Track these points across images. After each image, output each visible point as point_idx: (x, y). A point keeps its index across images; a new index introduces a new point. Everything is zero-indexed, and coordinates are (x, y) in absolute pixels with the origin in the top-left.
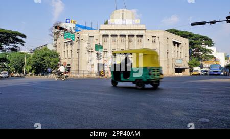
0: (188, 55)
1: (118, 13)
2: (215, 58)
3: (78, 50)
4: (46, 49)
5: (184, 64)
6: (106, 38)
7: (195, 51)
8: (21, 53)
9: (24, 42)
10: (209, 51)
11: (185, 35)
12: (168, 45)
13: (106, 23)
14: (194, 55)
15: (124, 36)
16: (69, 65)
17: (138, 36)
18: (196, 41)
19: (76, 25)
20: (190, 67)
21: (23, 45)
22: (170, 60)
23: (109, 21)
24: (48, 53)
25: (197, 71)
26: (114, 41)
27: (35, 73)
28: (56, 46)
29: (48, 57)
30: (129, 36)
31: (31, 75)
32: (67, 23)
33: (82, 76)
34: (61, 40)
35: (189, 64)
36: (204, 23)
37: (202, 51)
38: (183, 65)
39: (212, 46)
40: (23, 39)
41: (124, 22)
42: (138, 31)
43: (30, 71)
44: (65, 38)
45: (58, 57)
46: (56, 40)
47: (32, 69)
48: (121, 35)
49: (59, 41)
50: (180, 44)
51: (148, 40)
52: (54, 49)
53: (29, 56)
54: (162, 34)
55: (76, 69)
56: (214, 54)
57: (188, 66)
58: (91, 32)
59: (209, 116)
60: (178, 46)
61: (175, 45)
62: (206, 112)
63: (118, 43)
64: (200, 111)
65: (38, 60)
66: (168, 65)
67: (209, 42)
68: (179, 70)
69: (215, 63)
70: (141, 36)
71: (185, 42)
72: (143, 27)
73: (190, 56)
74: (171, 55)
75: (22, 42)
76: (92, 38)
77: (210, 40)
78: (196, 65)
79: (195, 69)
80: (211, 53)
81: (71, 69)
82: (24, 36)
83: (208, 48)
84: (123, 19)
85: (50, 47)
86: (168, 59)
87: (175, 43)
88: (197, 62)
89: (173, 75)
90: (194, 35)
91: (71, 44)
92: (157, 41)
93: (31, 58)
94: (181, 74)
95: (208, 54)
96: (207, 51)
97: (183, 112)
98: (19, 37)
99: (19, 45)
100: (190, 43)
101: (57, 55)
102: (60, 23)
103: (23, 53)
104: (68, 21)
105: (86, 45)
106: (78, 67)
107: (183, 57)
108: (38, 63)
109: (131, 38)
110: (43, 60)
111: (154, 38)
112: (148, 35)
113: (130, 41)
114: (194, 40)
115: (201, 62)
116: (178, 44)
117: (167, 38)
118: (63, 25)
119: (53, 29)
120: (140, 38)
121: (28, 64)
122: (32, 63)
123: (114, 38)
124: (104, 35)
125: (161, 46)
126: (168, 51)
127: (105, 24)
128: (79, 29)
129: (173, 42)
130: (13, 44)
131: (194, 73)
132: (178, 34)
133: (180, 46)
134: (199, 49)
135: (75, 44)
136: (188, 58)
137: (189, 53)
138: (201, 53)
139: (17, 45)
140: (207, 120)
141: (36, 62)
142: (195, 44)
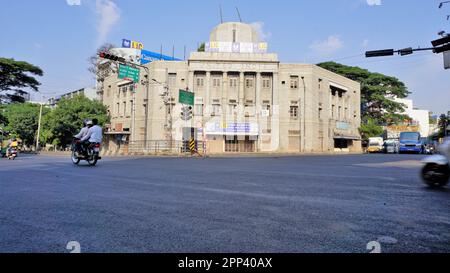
0: (359, 113)
1: (225, 29)
2: (410, 120)
3: (146, 100)
4: (82, 98)
5: (352, 130)
6: (200, 77)
7: (372, 106)
8: (31, 105)
9: (37, 84)
10: (400, 107)
11: (354, 75)
12: (320, 93)
13: (202, 49)
14: (371, 114)
15: (237, 74)
16: (128, 130)
17: (263, 74)
18: (375, 87)
19: (143, 52)
20: (363, 137)
21: (36, 89)
22: (326, 122)
23: (207, 45)
24: (86, 105)
25: (377, 144)
26: (216, 84)
27: (59, 145)
28: (102, 93)
29: (85, 113)
30: (246, 74)
31: (51, 149)
32: (124, 46)
33: (153, 152)
34: (113, 80)
35: (361, 131)
36: (389, 52)
37: (385, 106)
38: (349, 132)
39: (405, 96)
40: (37, 77)
41: (236, 47)
42: (262, 66)
43: (50, 140)
44: (119, 76)
45: (105, 113)
46: (102, 80)
47: (54, 137)
48: (230, 73)
49: (108, 81)
50: (345, 91)
51: (283, 82)
52: (98, 97)
53: (48, 111)
54: (309, 72)
55: (141, 138)
56: (409, 112)
57: (359, 135)
58: (173, 66)
59: (396, 232)
60: (340, 96)
61: (334, 94)
62: (392, 224)
63: (225, 89)
64: (380, 222)
65: (65, 119)
66: (321, 132)
67: (399, 88)
68: (341, 143)
69: (410, 129)
70: (270, 74)
71: (353, 87)
72: (272, 57)
73: (363, 114)
74: (327, 113)
75: (33, 83)
76: (173, 77)
77: (402, 84)
78: (375, 133)
79: (373, 140)
80: (403, 111)
81: (132, 138)
82: (38, 72)
83: (397, 100)
84: (234, 41)
85: (91, 95)
86: (321, 121)
87: (334, 90)
88: (376, 128)
89: (331, 152)
90: (370, 74)
91: (131, 90)
92: (300, 84)
93: (51, 114)
94: (345, 151)
95: (398, 112)
96: (395, 105)
97: (347, 224)
98: (29, 74)
99: (27, 89)
100: (364, 91)
101: (104, 110)
102: (111, 47)
103: (36, 106)
104: (127, 44)
105: (162, 90)
106: (145, 134)
107: (350, 116)
108: (65, 126)
109: (250, 78)
110: (75, 118)
111: (295, 80)
112: (283, 74)
113: (248, 84)
114: (372, 84)
115: (384, 128)
116: (341, 92)
117: (320, 80)
118: (117, 51)
119: (96, 58)
120: (267, 79)
121: (46, 126)
122: (54, 125)
123: (217, 78)
124: (196, 73)
125: (308, 94)
126: (320, 104)
127: (199, 50)
128: (147, 58)
129: (331, 87)
130: (16, 88)
131: (371, 148)
132: (341, 73)
133: (344, 95)
134: (380, 102)
135: (139, 88)
136: (358, 119)
137: (362, 109)
138: (385, 111)
139: (24, 89)
140: (394, 240)
141: (61, 123)
142: (374, 91)
